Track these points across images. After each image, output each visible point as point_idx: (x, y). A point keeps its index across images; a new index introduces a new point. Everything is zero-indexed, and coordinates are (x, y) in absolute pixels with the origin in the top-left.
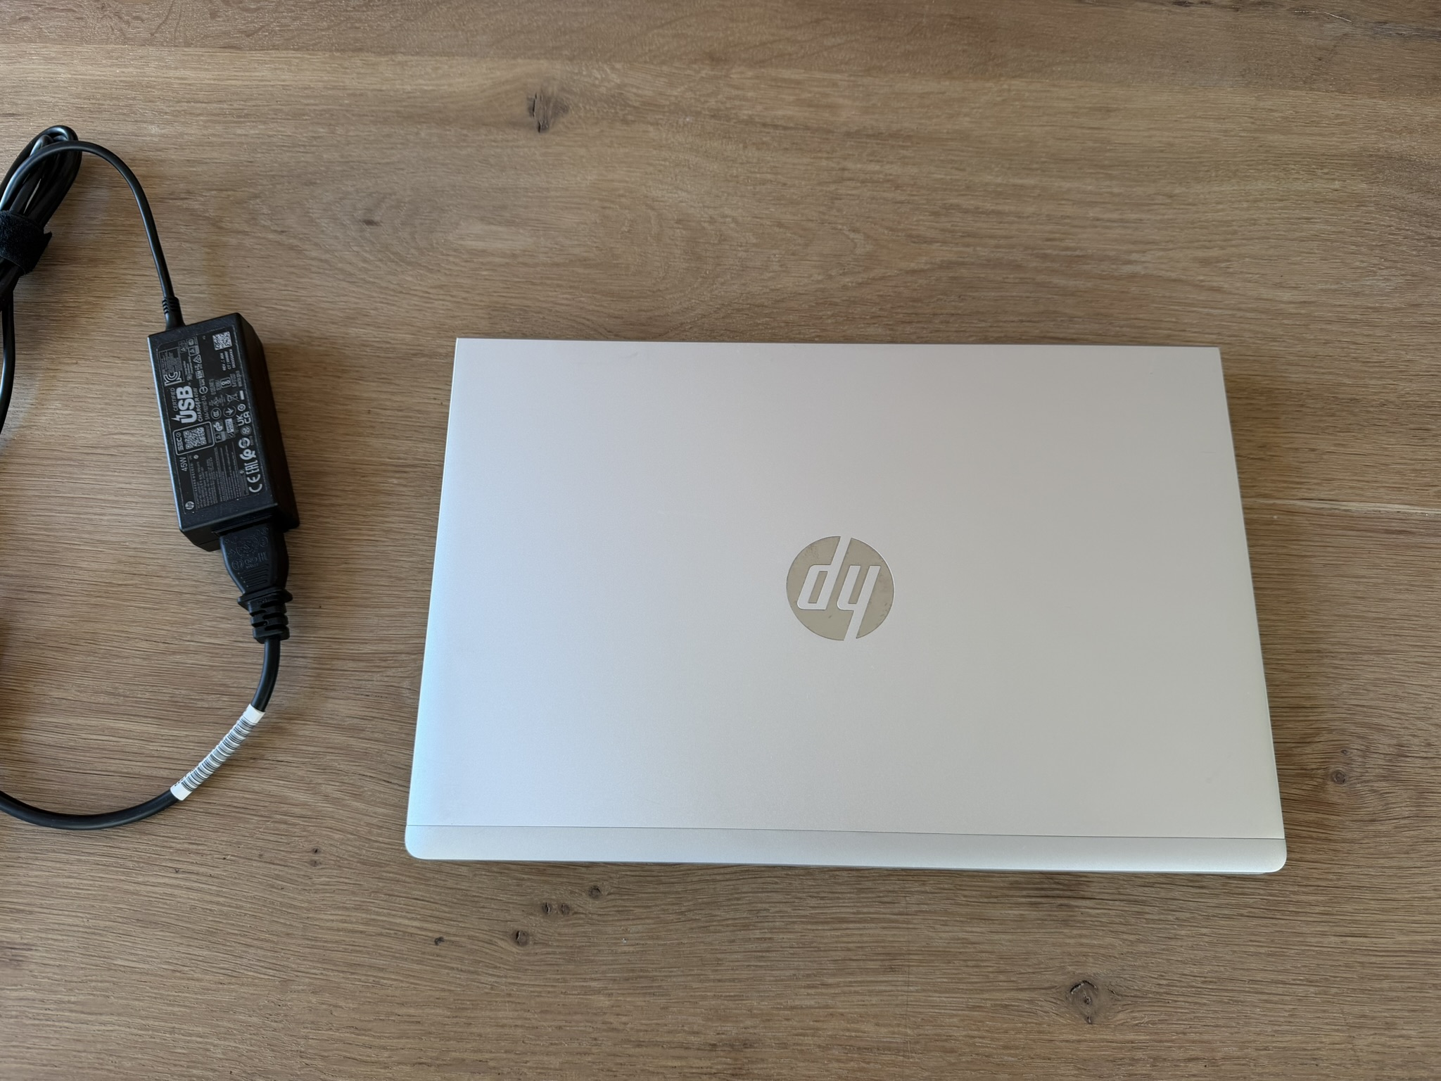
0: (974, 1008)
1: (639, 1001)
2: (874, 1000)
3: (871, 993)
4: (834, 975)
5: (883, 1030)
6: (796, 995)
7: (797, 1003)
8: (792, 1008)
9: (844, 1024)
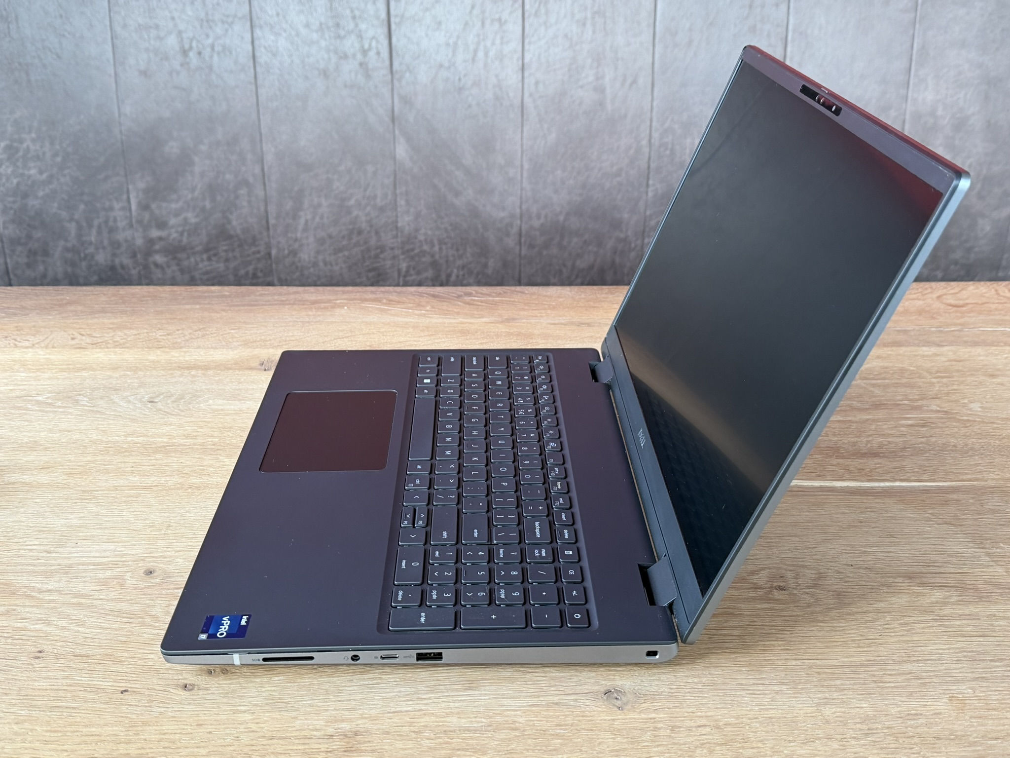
0: (533, 705)
1: (276, 715)
2: (457, 705)
3: (454, 701)
4: (426, 694)
5: (463, 720)
6: (397, 705)
7: (398, 709)
8: (394, 712)
9: (433, 719)
